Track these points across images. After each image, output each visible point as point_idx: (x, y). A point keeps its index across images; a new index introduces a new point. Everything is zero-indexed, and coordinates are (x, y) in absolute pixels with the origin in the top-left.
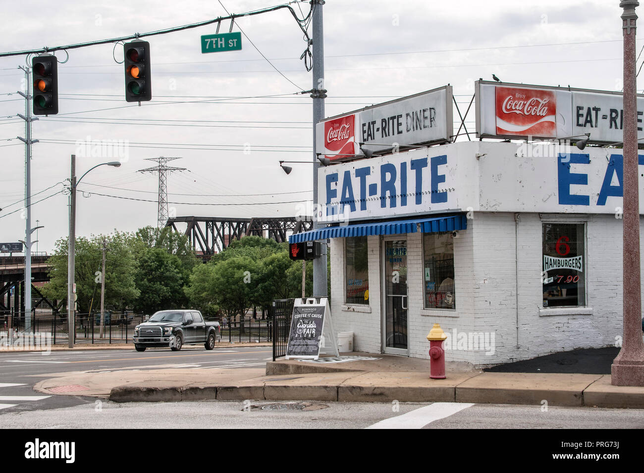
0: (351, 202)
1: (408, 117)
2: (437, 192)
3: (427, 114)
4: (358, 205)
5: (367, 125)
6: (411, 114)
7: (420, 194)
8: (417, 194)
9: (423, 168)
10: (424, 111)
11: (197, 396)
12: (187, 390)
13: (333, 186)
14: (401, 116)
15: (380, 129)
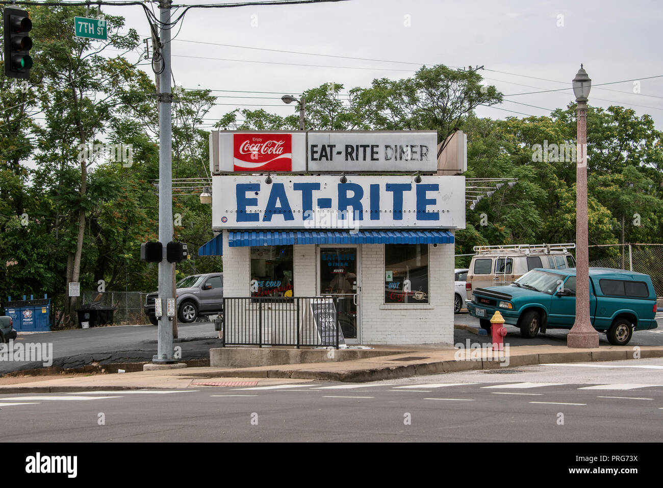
0: (286, 212)
1: (389, 149)
2: (424, 211)
3: (417, 150)
4: (297, 215)
5: (320, 146)
6: (394, 147)
7: (401, 211)
8: (395, 211)
9: (404, 192)
10: (412, 146)
11: (404, 374)
12: (396, 369)
14: (377, 146)
15: (343, 154)
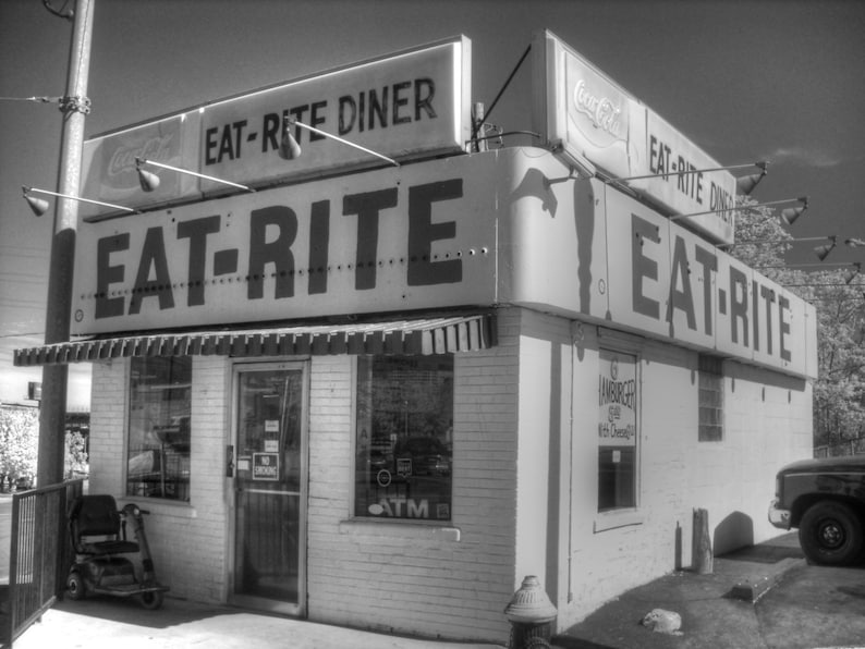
0: (163, 290)
1: (347, 106)
2: (426, 257)
3: (408, 93)
4: (181, 295)
5: (221, 130)
6: (357, 99)
7: (372, 264)
8: (359, 265)
9: (380, 212)
10: (397, 87)
13: (115, 259)
14: (324, 104)
15: (260, 138)
